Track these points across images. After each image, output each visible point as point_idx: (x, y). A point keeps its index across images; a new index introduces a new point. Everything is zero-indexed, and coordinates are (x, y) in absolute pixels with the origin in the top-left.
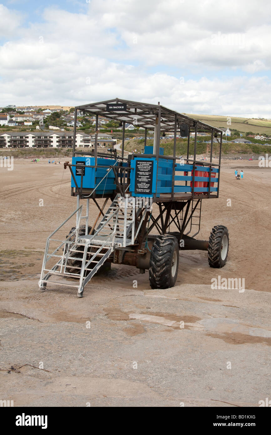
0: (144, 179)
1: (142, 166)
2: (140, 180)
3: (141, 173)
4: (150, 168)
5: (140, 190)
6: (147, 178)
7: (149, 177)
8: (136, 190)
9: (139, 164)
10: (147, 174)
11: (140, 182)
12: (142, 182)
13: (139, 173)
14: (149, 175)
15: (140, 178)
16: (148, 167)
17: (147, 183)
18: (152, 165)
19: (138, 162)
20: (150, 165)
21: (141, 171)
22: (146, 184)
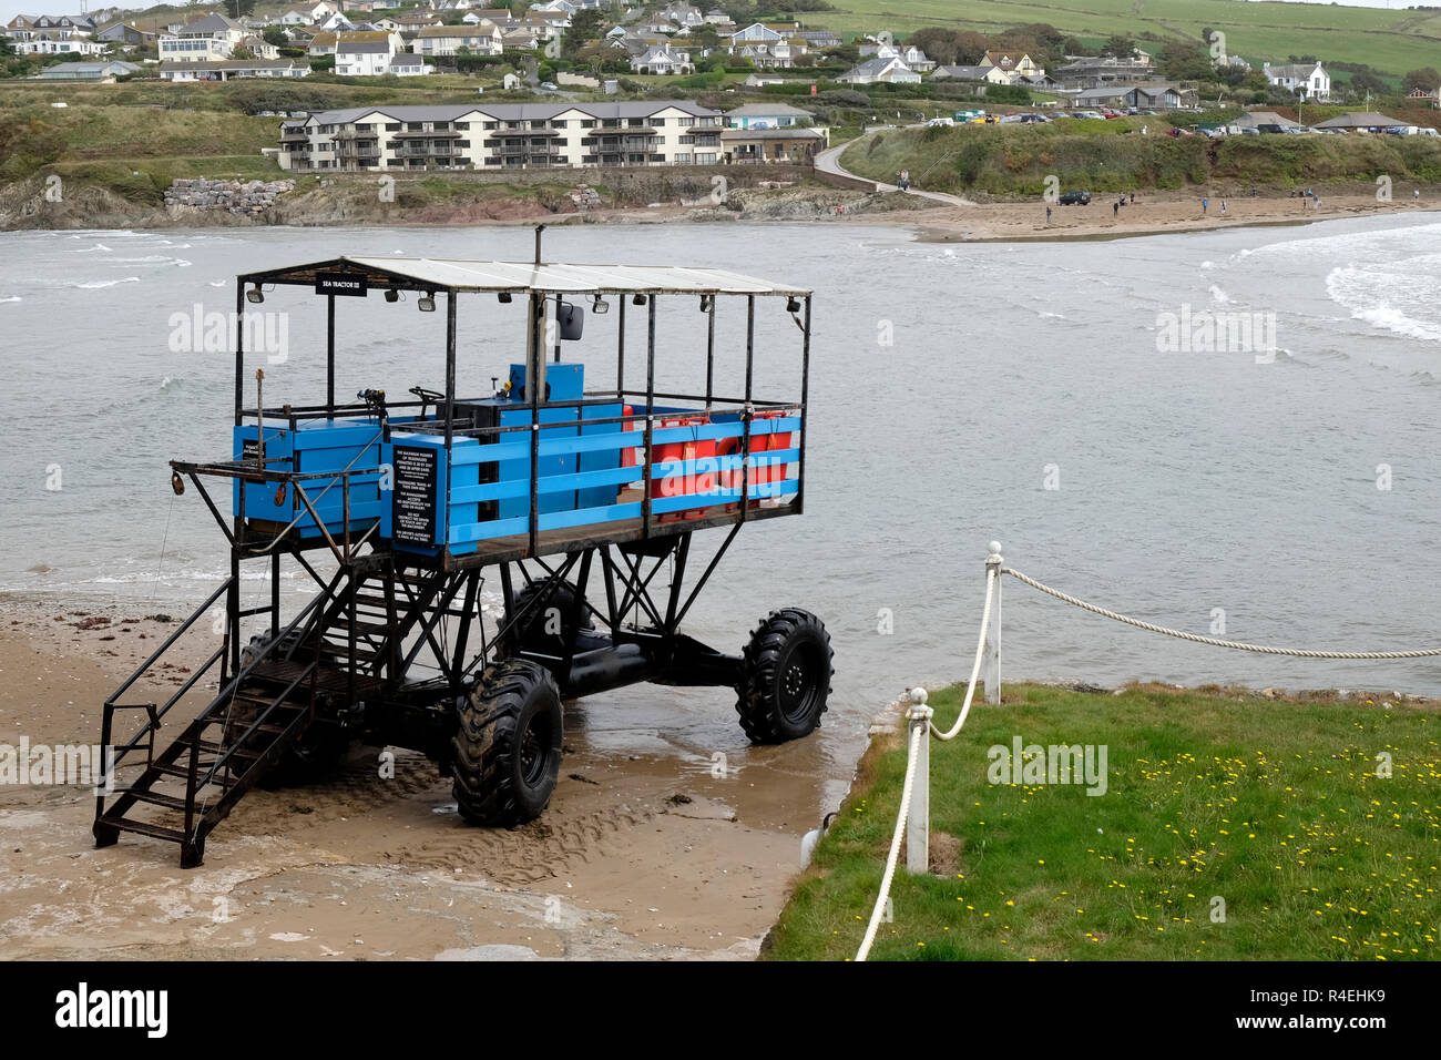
0: (414, 502)
1: (410, 463)
2: (405, 504)
3: (406, 484)
4: (427, 470)
5: (404, 535)
6: (423, 500)
7: (426, 496)
8: (395, 534)
9: (400, 457)
10: (422, 486)
11: (405, 512)
12: (410, 510)
13: (401, 485)
14: (427, 491)
15: (405, 498)
16: (425, 467)
17: (422, 514)
18: (433, 461)
19: (400, 452)
20: (429, 461)
21: (408, 479)
22: (420, 517)
